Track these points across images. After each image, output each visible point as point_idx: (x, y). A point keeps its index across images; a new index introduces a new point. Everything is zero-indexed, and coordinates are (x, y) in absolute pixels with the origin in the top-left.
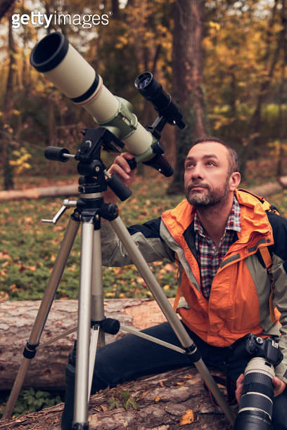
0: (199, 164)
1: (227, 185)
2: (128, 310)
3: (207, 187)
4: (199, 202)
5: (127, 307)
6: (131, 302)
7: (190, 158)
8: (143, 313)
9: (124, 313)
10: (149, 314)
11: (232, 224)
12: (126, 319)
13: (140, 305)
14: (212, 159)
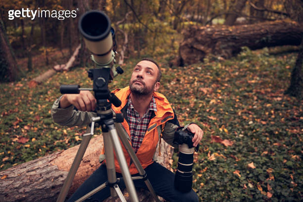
0: (143, 70)
1: (153, 87)
2: (52, 163)
3: (144, 84)
4: (137, 90)
5: (51, 161)
6: (51, 157)
7: (139, 66)
8: (62, 161)
9: (51, 165)
10: (66, 161)
11: (153, 107)
12: (55, 168)
13: (57, 157)
14: (151, 70)
